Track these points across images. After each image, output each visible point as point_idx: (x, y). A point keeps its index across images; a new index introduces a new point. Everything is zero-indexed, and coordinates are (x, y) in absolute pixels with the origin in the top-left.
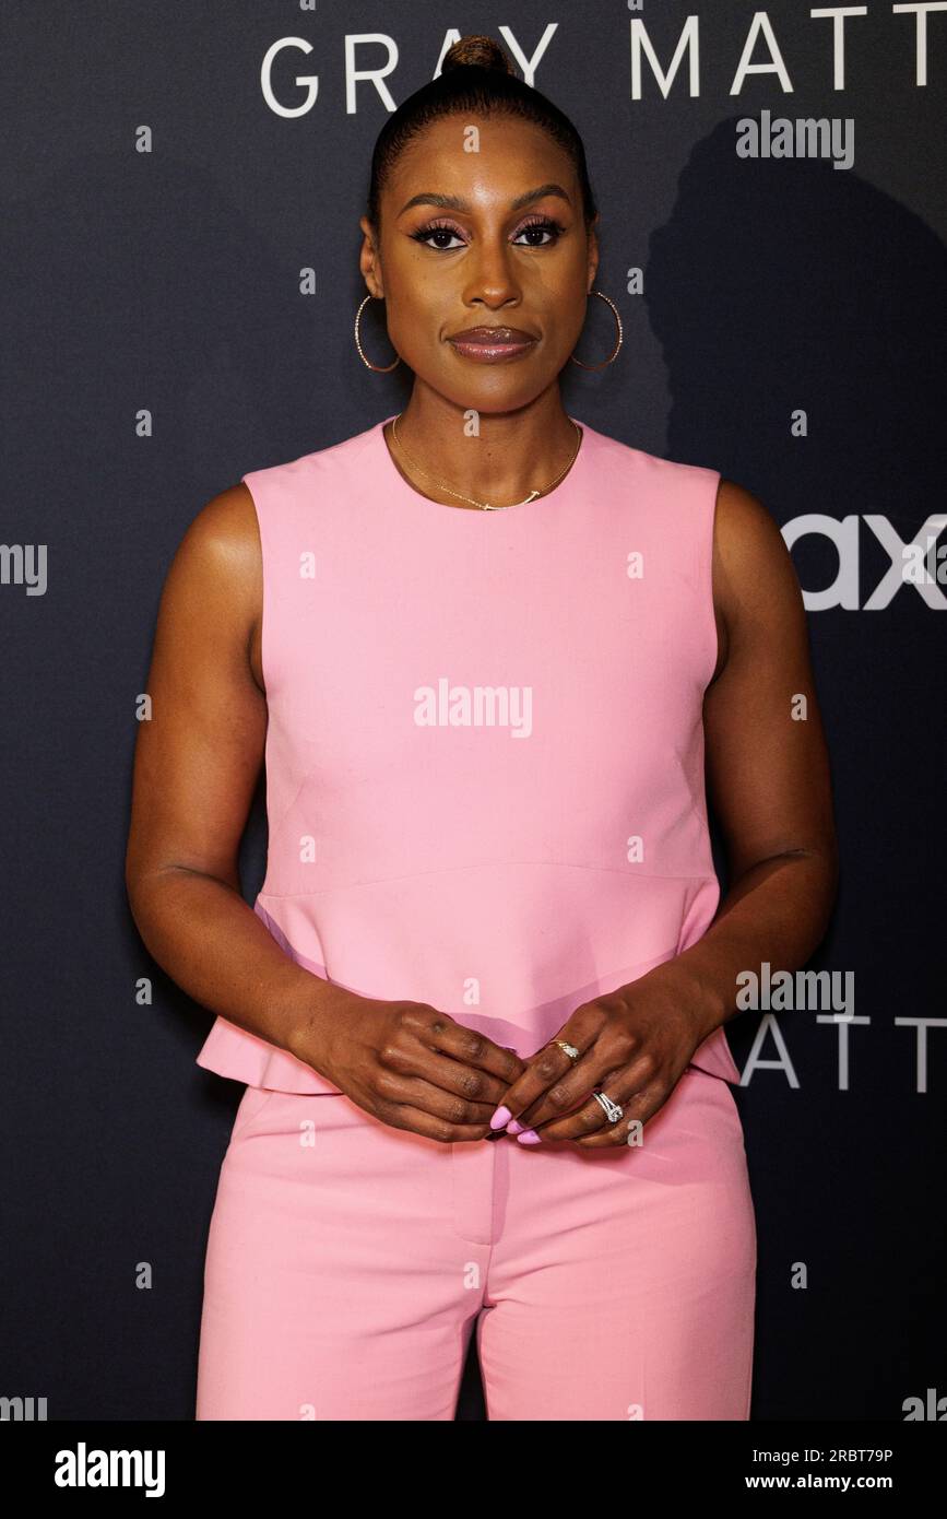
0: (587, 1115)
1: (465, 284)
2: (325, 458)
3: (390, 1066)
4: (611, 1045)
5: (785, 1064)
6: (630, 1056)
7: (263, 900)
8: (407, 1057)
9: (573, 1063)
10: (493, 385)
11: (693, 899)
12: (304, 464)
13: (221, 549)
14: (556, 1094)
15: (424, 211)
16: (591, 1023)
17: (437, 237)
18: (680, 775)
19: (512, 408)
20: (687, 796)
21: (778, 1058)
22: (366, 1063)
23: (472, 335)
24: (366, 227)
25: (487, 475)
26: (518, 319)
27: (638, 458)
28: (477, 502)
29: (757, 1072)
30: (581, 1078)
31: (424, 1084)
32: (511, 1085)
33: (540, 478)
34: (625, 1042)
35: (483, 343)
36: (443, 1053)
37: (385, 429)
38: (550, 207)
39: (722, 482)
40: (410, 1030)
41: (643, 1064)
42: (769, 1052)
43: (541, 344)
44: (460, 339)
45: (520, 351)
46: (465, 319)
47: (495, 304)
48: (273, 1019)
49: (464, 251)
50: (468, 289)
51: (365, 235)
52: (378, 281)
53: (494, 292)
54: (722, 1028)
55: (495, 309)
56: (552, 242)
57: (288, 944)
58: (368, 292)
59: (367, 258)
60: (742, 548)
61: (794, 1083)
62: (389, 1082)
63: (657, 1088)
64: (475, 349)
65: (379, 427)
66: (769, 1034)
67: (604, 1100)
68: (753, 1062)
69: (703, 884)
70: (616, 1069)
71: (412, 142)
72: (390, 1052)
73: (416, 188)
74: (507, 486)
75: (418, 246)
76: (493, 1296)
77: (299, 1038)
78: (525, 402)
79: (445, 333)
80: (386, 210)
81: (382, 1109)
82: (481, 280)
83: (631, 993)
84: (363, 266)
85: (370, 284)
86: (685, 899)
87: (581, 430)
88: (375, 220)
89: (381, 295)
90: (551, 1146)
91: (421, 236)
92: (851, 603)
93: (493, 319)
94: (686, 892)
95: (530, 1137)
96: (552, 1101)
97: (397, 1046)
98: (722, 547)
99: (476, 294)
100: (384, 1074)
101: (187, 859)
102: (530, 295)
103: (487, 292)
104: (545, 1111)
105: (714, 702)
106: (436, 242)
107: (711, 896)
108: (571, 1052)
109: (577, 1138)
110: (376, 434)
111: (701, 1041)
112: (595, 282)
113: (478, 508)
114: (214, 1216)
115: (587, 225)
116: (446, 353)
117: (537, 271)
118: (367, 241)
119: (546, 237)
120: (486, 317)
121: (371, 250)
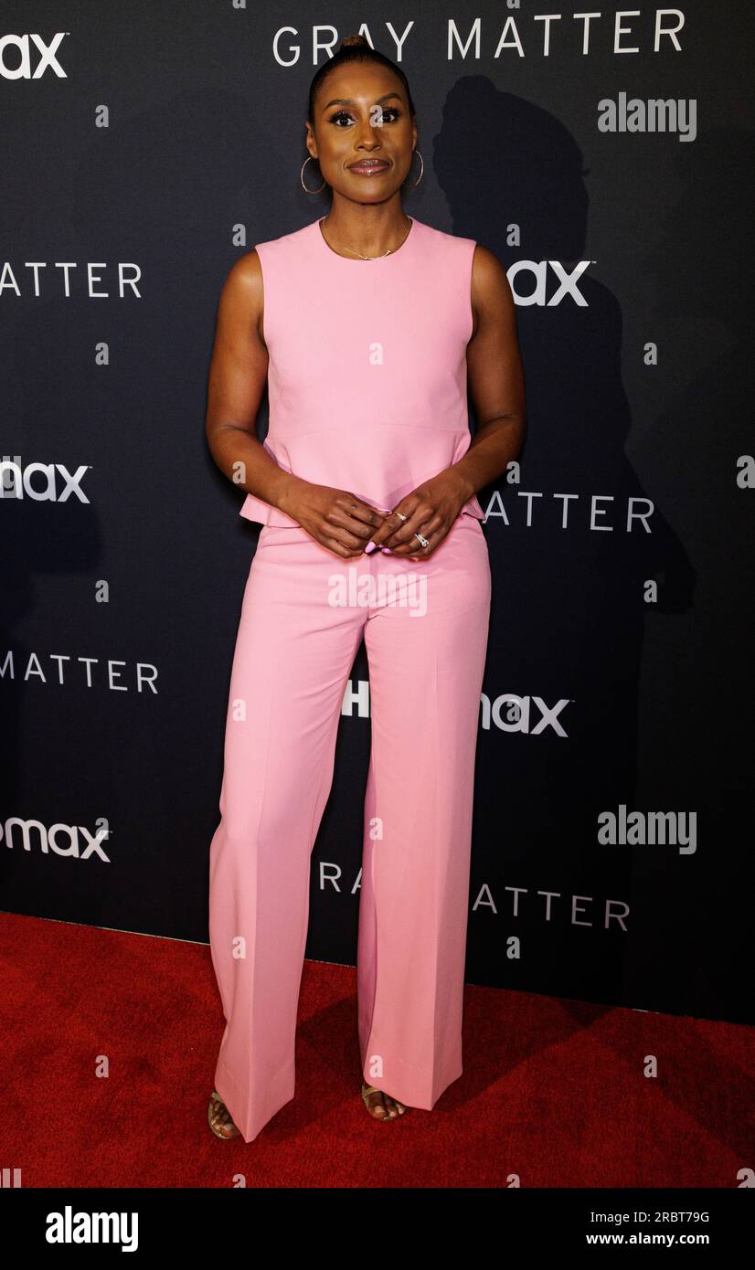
0: (413, 544)
1: (355, 140)
2: (291, 237)
3: (330, 522)
4: (422, 512)
5: (503, 514)
6: (430, 518)
7: (267, 440)
8: (338, 518)
9: (403, 523)
10: (370, 188)
11: (460, 441)
12: (283, 239)
13: (245, 280)
14: (398, 534)
15: (335, 108)
16: (413, 503)
17: (342, 118)
18: (454, 384)
19: (380, 200)
20: (458, 394)
21: (500, 511)
22: (317, 519)
23: (359, 164)
24: (308, 126)
25: (367, 241)
26: (380, 156)
27: (438, 234)
28: (362, 257)
29: (490, 517)
30: (408, 528)
31: (343, 531)
32: (378, 529)
33: (391, 243)
34: (428, 511)
35: (364, 167)
36: (353, 517)
37: (320, 223)
38: (393, 103)
39: (477, 246)
40: (340, 506)
41: (437, 520)
42: (496, 508)
43: (393, 168)
44: (353, 167)
45: (382, 171)
46: (355, 157)
47: (369, 148)
48: (270, 493)
49: (354, 126)
50: (357, 142)
51: (308, 129)
52: (315, 149)
53: (369, 143)
54: (475, 496)
55: (369, 151)
56: (396, 120)
57: (275, 458)
58: (310, 156)
59: (309, 141)
60: (486, 275)
61: (507, 523)
62: (328, 528)
63: (443, 530)
64: (362, 171)
65: (318, 222)
66: (496, 499)
67: (420, 538)
68: (489, 513)
69: (463, 435)
70: (425, 523)
71: (328, 78)
72: (331, 516)
73: (331, 98)
74: (375, 248)
75: (332, 125)
76: (371, 617)
77: (282, 501)
78: (384, 199)
79: (346, 165)
80: (317, 112)
81: (320, 537)
82: (363, 138)
83: (431, 485)
84: (308, 144)
85: (312, 152)
86: (455, 441)
87: (412, 222)
88: (311, 119)
89: (316, 156)
90: (396, 555)
91: (333, 119)
92: (541, 303)
93: (370, 155)
94: (455, 438)
95: (387, 550)
96: (396, 539)
97: (335, 514)
98: (476, 277)
99: (360, 144)
100: (326, 524)
101: (233, 422)
102: (386, 144)
103: (366, 142)
104: (392, 541)
105: (471, 350)
106: (341, 122)
107: (467, 439)
108: (403, 518)
109: (408, 553)
110: (316, 225)
111: (465, 502)
112: (416, 146)
113: (360, 259)
114: (248, 581)
115: (411, 118)
116: (346, 175)
117: (387, 133)
118: (309, 132)
119: (392, 117)
120: (365, 155)
121: (312, 136)
